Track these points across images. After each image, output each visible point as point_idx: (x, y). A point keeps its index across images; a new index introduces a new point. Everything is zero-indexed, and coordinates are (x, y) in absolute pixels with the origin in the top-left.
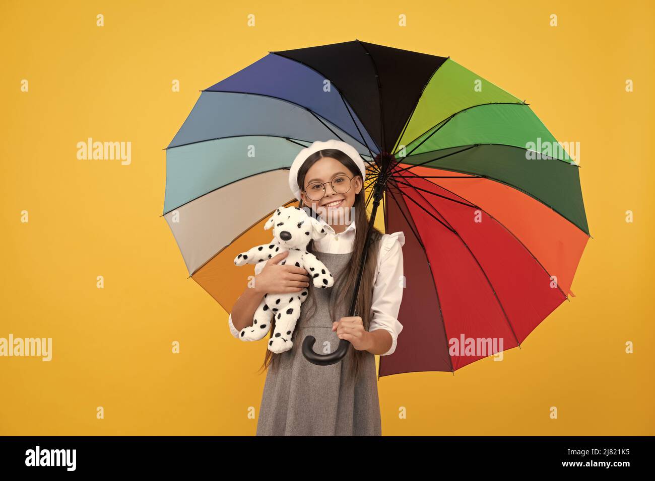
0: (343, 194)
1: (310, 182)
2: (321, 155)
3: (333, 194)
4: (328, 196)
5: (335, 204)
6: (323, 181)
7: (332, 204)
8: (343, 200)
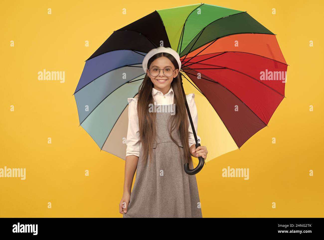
0: (167, 77)
1: (153, 67)
2: (162, 55)
3: (163, 76)
4: (160, 76)
5: (162, 81)
6: (160, 68)
7: (161, 81)
8: (166, 80)
